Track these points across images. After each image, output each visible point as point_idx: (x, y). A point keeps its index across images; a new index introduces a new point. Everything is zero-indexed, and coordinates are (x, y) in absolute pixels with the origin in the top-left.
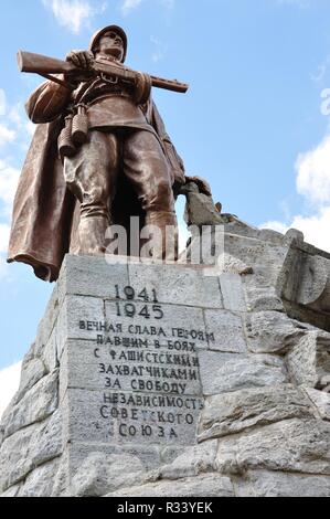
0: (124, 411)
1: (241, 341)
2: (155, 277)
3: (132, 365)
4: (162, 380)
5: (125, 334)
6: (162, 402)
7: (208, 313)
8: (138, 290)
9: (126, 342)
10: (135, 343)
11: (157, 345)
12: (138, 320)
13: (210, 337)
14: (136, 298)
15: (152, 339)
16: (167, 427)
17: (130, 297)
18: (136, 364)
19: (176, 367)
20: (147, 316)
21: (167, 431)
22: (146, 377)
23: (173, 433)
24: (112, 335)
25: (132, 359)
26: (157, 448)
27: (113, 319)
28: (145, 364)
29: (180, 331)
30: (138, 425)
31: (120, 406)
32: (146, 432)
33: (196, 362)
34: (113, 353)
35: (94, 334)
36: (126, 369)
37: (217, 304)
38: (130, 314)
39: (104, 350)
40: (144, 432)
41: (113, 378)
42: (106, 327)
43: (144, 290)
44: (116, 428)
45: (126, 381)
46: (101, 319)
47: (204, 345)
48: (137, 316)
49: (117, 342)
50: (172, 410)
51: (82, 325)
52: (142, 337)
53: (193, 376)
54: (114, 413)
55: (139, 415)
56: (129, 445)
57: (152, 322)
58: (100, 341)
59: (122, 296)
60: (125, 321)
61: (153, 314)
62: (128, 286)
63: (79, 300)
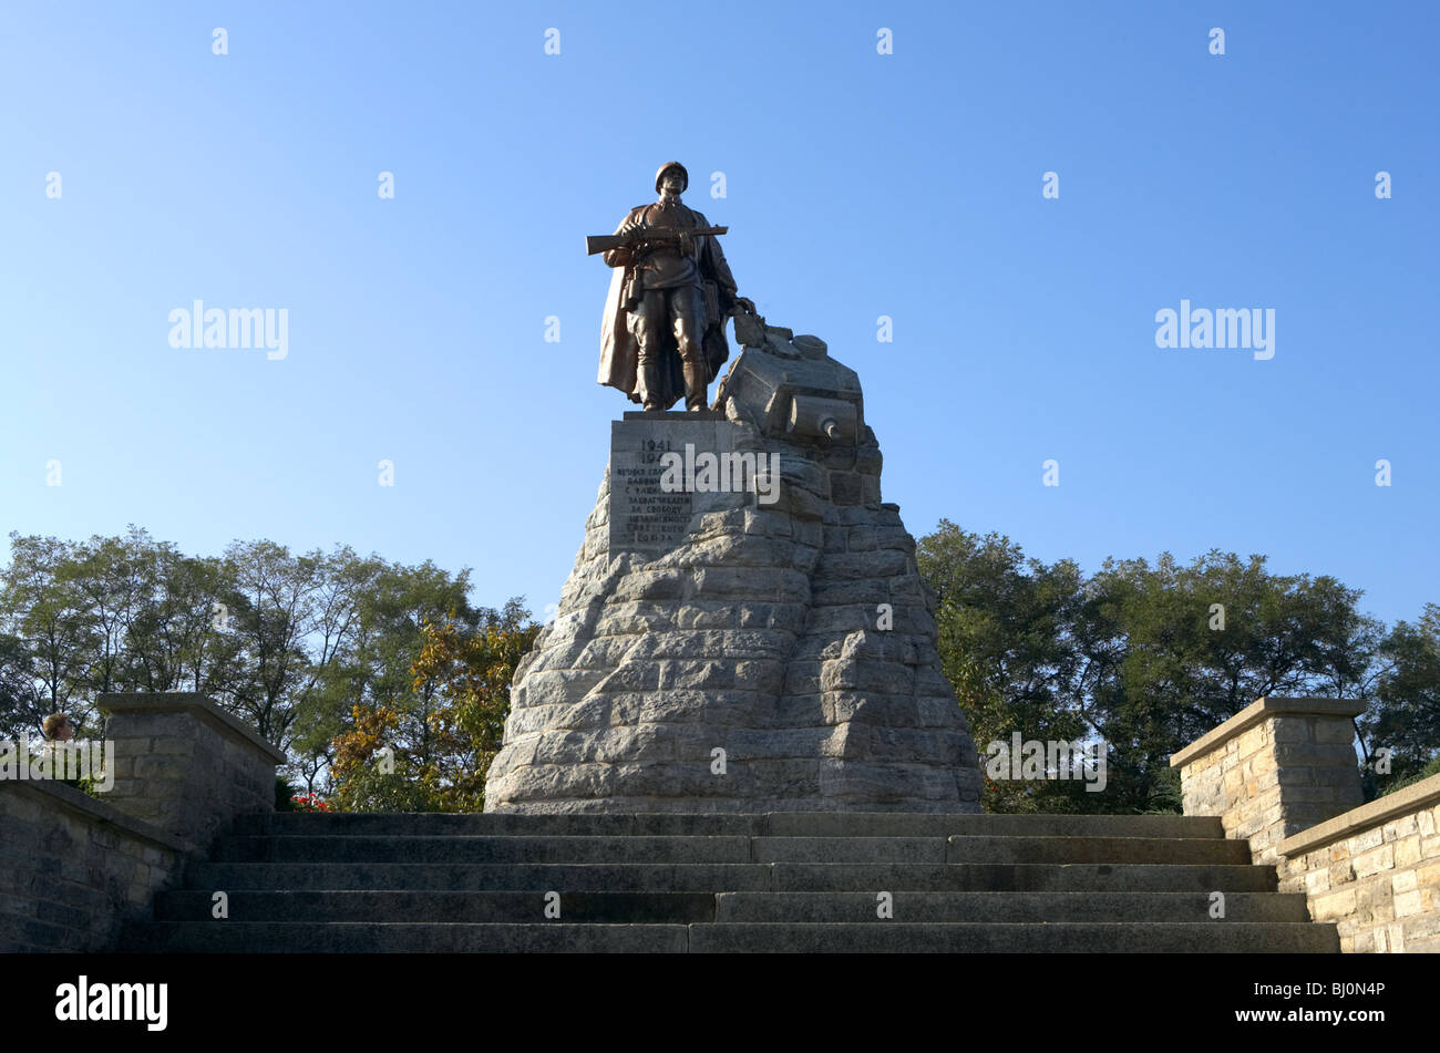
0: (642, 527)
2: (670, 432)
3: (649, 496)
4: (666, 505)
5: (647, 476)
6: (665, 520)
8: (657, 442)
9: (646, 481)
10: (652, 482)
12: (656, 465)
14: (656, 449)
16: (667, 535)
17: (652, 448)
18: (652, 496)
19: (676, 496)
22: (657, 504)
23: (669, 537)
24: (638, 477)
25: (649, 492)
26: (658, 548)
27: (641, 466)
28: (657, 495)
30: (649, 534)
31: (639, 524)
32: (654, 538)
34: (638, 490)
35: (627, 477)
36: (645, 499)
37: (712, 447)
38: (651, 461)
39: (632, 489)
40: (652, 539)
41: (637, 506)
42: (635, 472)
43: (662, 442)
44: (636, 536)
45: (644, 507)
46: (632, 467)
48: (655, 462)
49: (641, 482)
50: (670, 524)
52: (657, 477)
53: (687, 501)
54: (636, 528)
55: (651, 528)
56: (643, 547)
58: (630, 482)
59: (647, 448)
60: (648, 466)
62: (652, 441)
63: (619, 455)
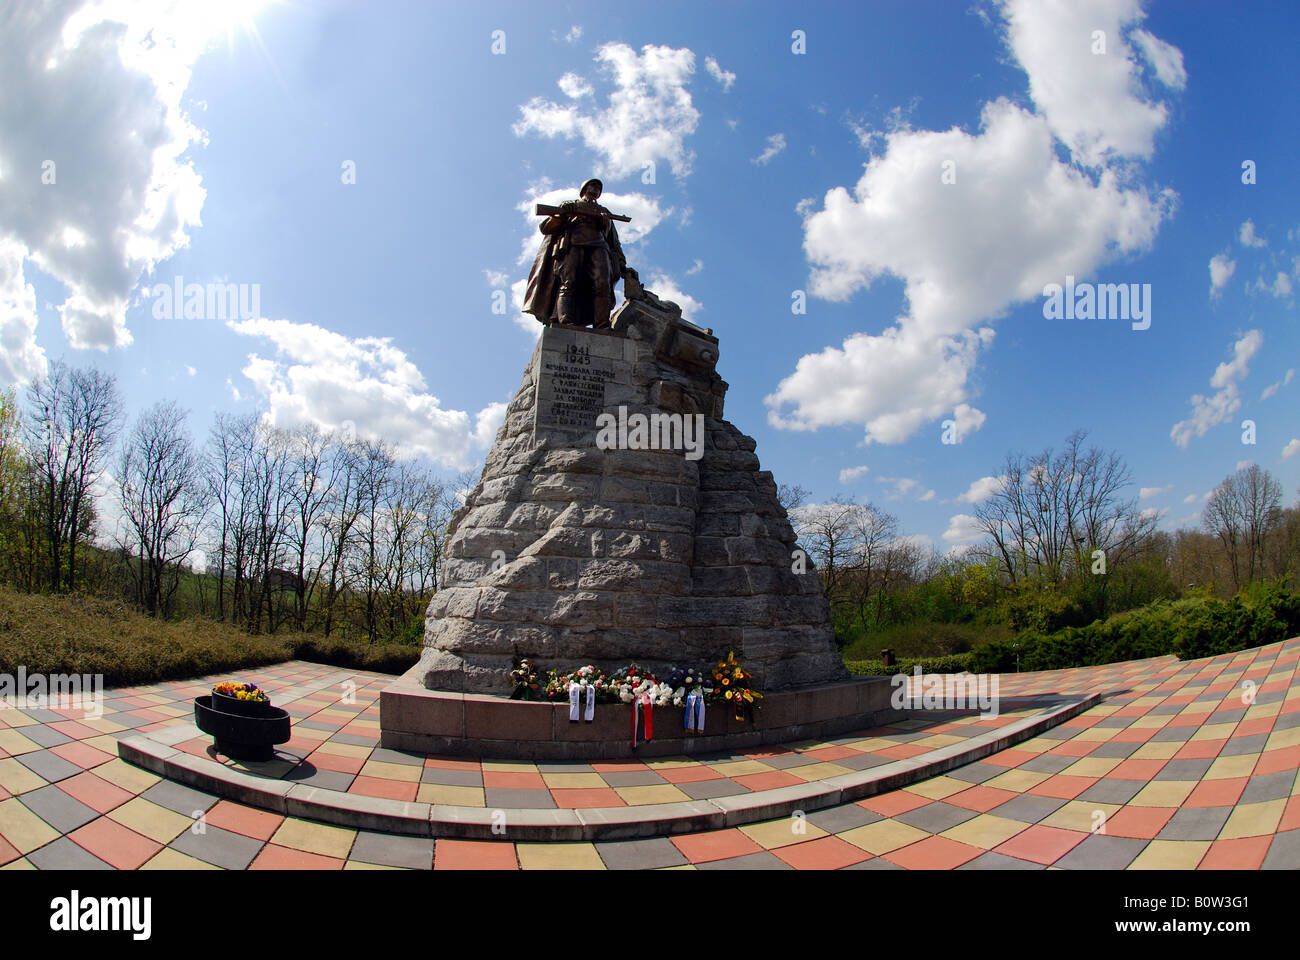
0: (563, 412)
1: (629, 379)
2: (589, 341)
3: (570, 388)
4: (584, 397)
5: (569, 372)
6: (582, 408)
7: (614, 362)
8: (579, 347)
9: (569, 376)
10: (573, 378)
11: (584, 379)
12: (577, 365)
13: (613, 376)
14: (577, 352)
15: (582, 375)
17: (574, 351)
18: (572, 388)
19: (592, 391)
20: (582, 363)
21: (583, 422)
22: (576, 395)
23: (585, 423)
24: (562, 372)
25: (571, 385)
26: (576, 430)
27: (565, 364)
28: (577, 389)
29: (597, 372)
30: (569, 419)
31: (561, 409)
32: (572, 422)
33: (603, 389)
34: (561, 382)
35: (553, 372)
36: (567, 390)
37: (620, 357)
38: (573, 361)
39: (557, 380)
41: (560, 394)
42: (560, 368)
43: (583, 348)
44: (558, 419)
45: (566, 397)
46: (557, 364)
47: (609, 380)
48: (576, 363)
49: (564, 376)
50: (586, 412)
51: (548, 366)
52: (577, 374)
53: (600, 396)
54: (559, 412)
55: (570, 414)
56: (564, 428)
57: (584, 366)
58: (556, 375)
59: (570, 350)
60: (570, 365)
61: (585, 362)
62: (574, 346)
63: (548, 353)
